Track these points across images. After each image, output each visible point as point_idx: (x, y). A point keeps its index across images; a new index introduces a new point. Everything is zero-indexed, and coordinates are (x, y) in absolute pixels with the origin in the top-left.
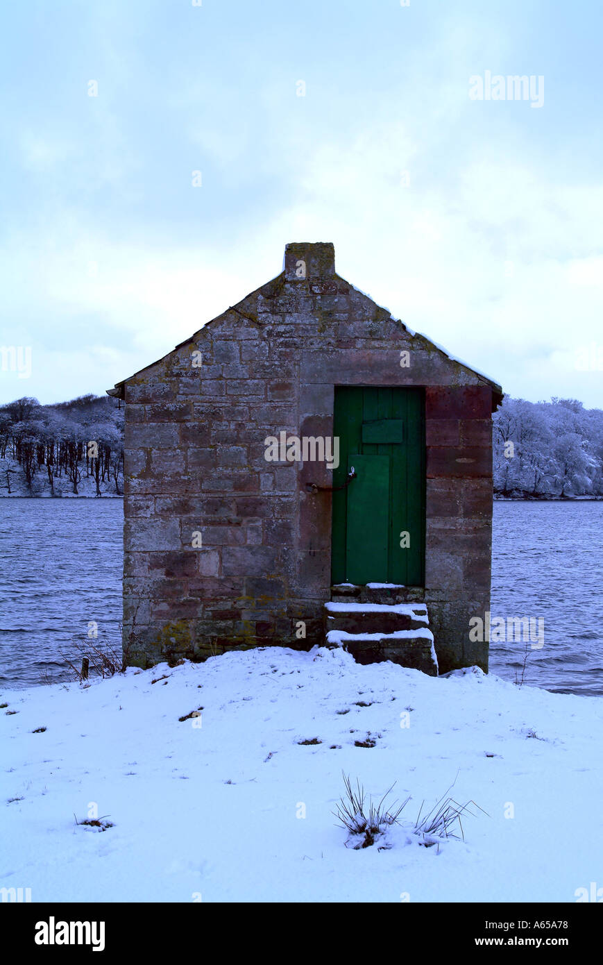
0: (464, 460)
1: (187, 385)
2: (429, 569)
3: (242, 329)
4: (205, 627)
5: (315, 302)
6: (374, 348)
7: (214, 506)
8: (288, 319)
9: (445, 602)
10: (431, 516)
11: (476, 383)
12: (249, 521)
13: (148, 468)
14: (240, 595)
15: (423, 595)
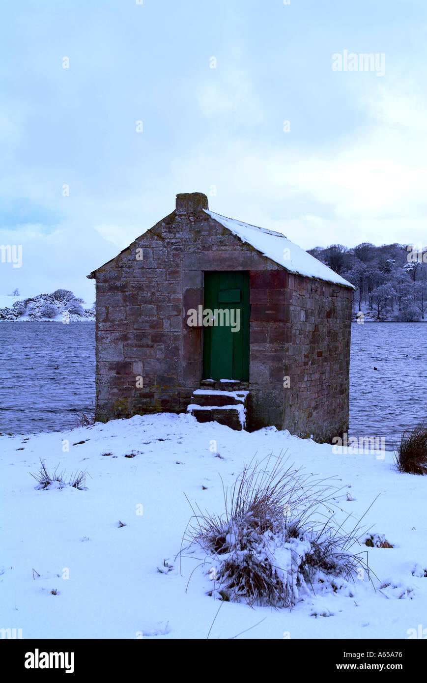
0: (270, 312)
1: (126, 272)
2: (251, 372)
3: (154, 241)
4: (136, 401)
5: (191, 225)
6: (222, 250)
7: (140, 337)
8: (177, 235)
9: (260, 390)
10: (252, 343)
11: (276, 268)
12: (159, 345)
13: (107, 317)
14: (154, 385)
15: (248, 386)
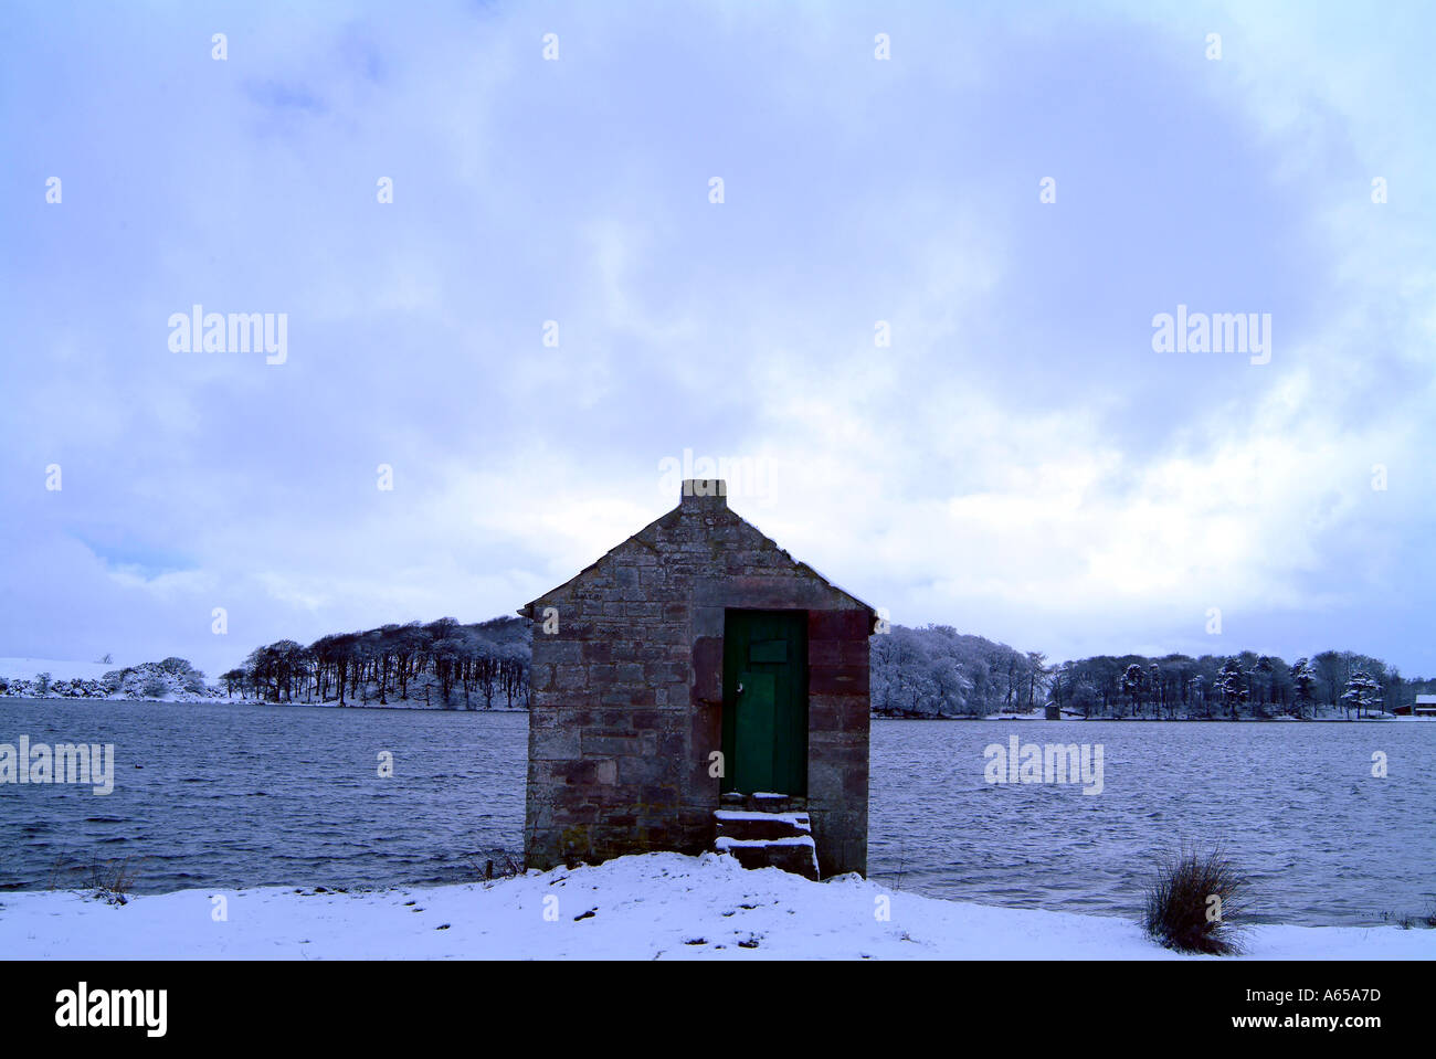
0: (844, 679)
1: (590, 607)
2: (811, 779)
3: (641, 557)
4: (602, 831)
5: (708, 533)
6: (762, 575)
7: (612, 718)
8: (683, 548)
9: (827, 811)
10: (813, 730)
11: (854, 608)
12: (645, 733)
13: (553, 682)
14: (635, 802)
15: (806, 804)
